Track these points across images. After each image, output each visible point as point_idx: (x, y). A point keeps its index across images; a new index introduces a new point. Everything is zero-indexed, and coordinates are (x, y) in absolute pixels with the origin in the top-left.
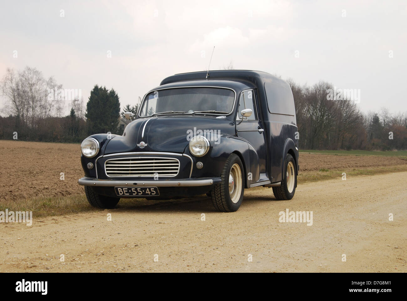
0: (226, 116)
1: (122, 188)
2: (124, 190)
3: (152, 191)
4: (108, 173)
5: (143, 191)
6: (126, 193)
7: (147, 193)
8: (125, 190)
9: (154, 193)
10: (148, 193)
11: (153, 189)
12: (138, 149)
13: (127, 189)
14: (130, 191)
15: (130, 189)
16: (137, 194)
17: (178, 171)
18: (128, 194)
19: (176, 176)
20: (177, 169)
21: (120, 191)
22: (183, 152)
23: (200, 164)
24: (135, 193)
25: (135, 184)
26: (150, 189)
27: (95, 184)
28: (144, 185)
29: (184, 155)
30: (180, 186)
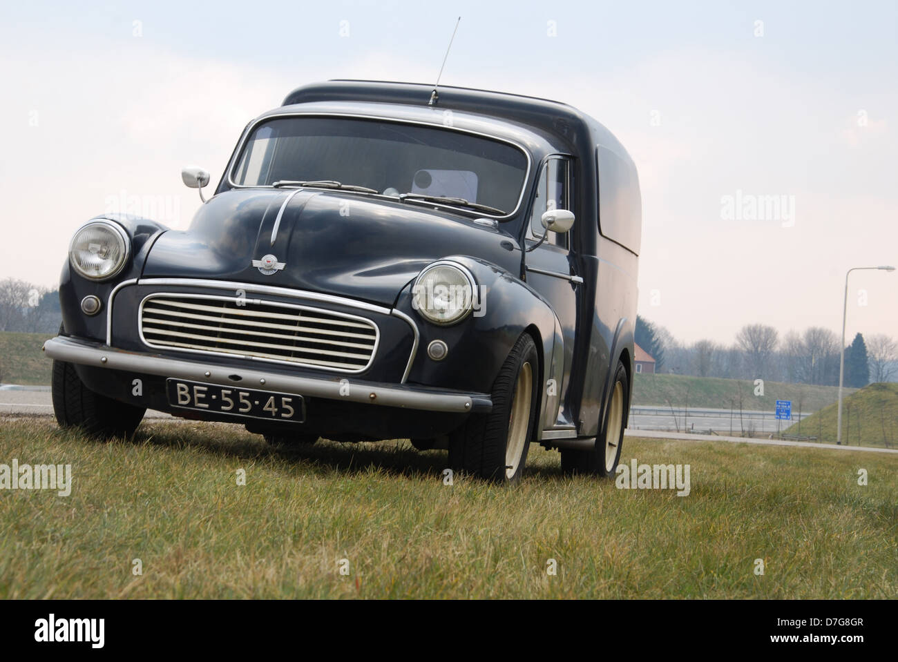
0: (500, 221)
1: (191, 386)
2: (195, 392)
3: (285, 406)
4: (147, 335)
5: (257, 402)
6: (200, 400)
7: (266, 408)
8: (199, 392)
9: (288, 411)
10: (271, 412)
11: (290, 400)
12: (254, 276)
13: (205, 389)
14: (214, 397)
15: (217, 391)
16: (235, 410)
17: (371, 358)
18: (207, 406)
19: (364, 372)
20: (369, 352)
21: (183, 393)
22: (392, 302)
23: (439, 347)
24: (227, 404)
25: (236, 378)
26: (278, 398)
27: (106, 361)
28: (263, 383)
29: (395, 311)
30: (375, 402)
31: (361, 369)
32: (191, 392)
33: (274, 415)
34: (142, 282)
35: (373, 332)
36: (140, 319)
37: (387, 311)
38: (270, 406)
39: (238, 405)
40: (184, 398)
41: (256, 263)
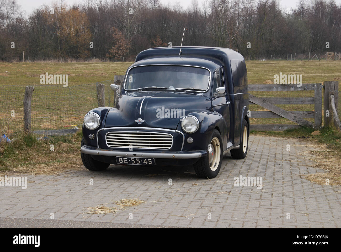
1: (123, 158)
3: (149, 161)
4: (108, 144)
5: (141, 161)
6: (126, 162)
8: (125, 159)
9: (150, 163)
11: (150, 159)
12: (136, 125)
13: (127, 159)
14: (129, 160)
15: (130, 159)
17: (172, 145)
18: (128, 163)
20: (171, 143)
22: (176, 128)
23: (190, 140)
24: (133, 162)
25: (135, 155)
26: (147, 159)
27: (98, 153)
28: (143, 156)
29: (177, 131)
30: (174, 158)
31: (169, 148)
32: (123, 160)
33: (147, 164)
34: (105, 129)
35: (171, 137)
36: (106, 140)
37: (174, 131)
38: (145, 161)
39: (136, 162)
40: (121, 161)
41: (136, 121)
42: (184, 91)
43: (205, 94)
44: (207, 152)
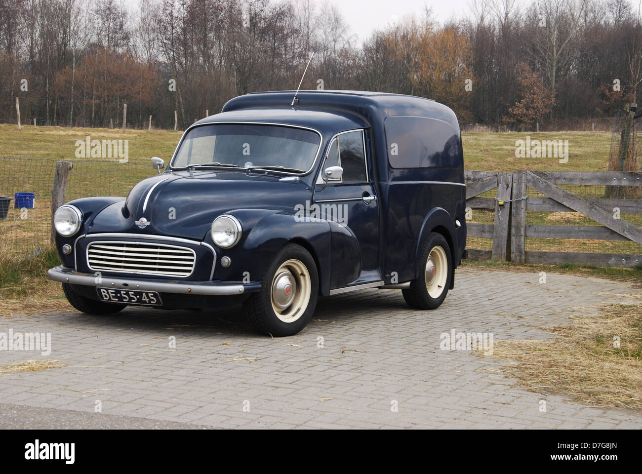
0: (300, 176)
1: (107, 290)
2: (110, 293)
3: (151, 298)
4: (91, 264)
5: (138, 297)
6: (114, 297)
7: (143, 299)
8: (112, 293)
9: (153, 300)
10: (146, 301)
11: (152, 294)
12: (135, 229)
13: (114, 291)
14: (119, 295)
15: (119, 292)
16: (130, 301)
17: (192, 269)
18: (117, 300)
19: (189, 277)
20: (191, 266)
21: (105, 294)
22: (202, 239)
23: (226, 260)
25: (126, 285)
26: (147, 294)
27: (68, 280)
28: (138, 287)
29: (203, 243)
30: (191, 293)
31: (188, 274)
32: (108, 293)
33: (148, 302)
34: (87, 236)
35: (192, 255)
36: (88, 256)
37: (199, 243)
38: (145, 298)
39: (131, 299)
42: (263, 172)
43: (303, 179)
44: (260, 286)
